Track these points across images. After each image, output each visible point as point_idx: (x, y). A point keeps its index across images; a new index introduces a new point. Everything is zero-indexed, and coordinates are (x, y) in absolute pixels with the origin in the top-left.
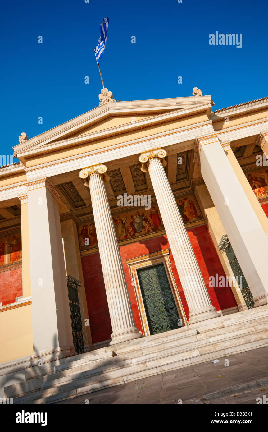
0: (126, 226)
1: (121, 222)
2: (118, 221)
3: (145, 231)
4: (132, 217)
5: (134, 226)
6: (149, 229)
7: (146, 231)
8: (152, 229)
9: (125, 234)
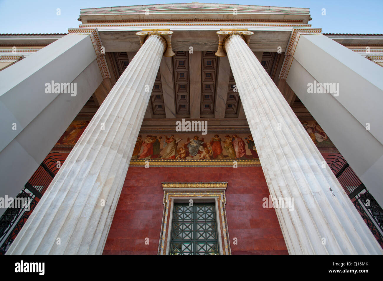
0: (178, 147)
1: (173, 141)
2: (171, 140)
3: (200, 156)
4: (189, 139)
5: (188, 148)
6: (206, 155)
7: (202, 156)
8: (209, 156)
9: (173, 154)
